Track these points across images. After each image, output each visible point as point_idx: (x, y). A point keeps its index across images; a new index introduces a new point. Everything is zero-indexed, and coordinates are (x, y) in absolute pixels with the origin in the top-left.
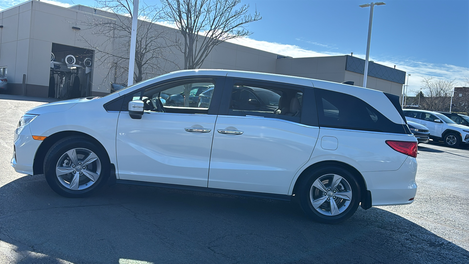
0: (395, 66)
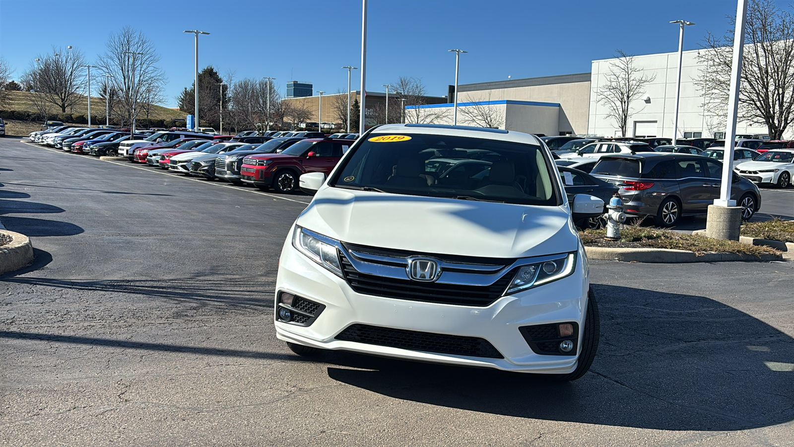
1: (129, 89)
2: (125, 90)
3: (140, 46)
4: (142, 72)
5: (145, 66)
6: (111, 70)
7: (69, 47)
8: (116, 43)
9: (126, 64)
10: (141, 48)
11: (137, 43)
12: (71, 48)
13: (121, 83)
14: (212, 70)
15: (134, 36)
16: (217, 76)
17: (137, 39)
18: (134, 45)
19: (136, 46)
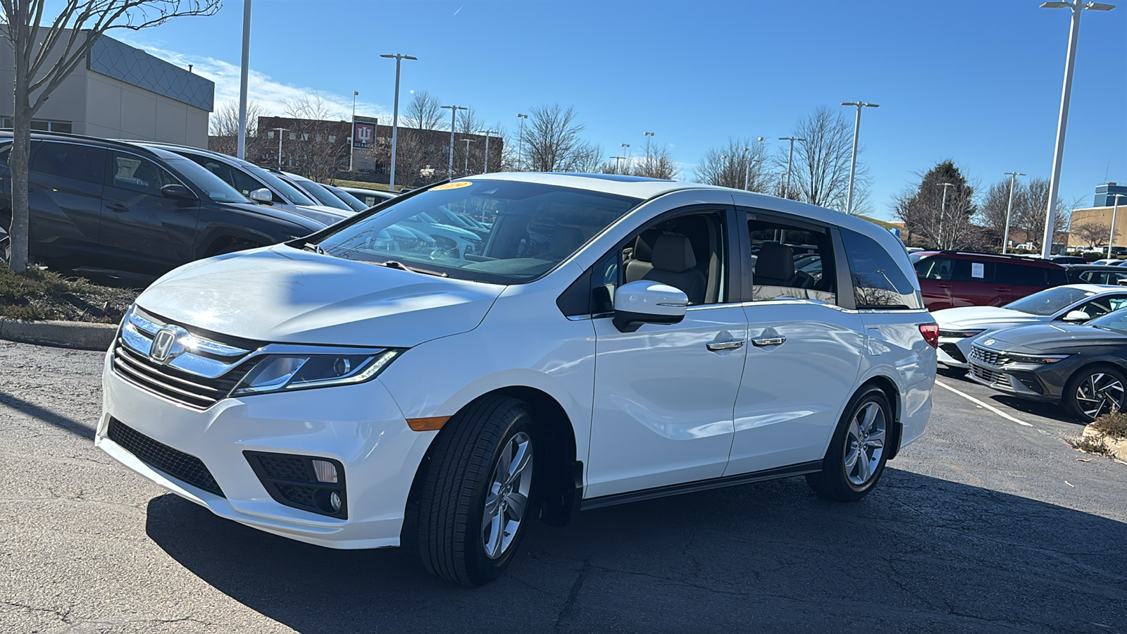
0: (191, 66)
1: (816, 192)
2: (810, 193)
3: (837, 133)
4: (837, 167)
5: (841, 161)
6: (796, 165)
7: (759, 139)
8: (806, 130)
9: (816, 159)
10: (839, 135)
11: (834, 129)
12: (762, 139)
13: (807, 184)
14: (951, 165)
15: (831, 119)
16: (958, 174)
17: (834, 124)
18: (830, 131)
19: (833, 133)
